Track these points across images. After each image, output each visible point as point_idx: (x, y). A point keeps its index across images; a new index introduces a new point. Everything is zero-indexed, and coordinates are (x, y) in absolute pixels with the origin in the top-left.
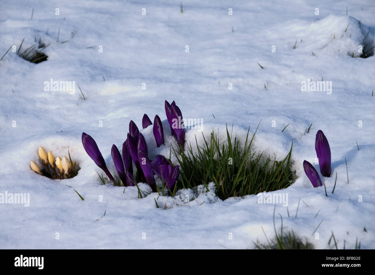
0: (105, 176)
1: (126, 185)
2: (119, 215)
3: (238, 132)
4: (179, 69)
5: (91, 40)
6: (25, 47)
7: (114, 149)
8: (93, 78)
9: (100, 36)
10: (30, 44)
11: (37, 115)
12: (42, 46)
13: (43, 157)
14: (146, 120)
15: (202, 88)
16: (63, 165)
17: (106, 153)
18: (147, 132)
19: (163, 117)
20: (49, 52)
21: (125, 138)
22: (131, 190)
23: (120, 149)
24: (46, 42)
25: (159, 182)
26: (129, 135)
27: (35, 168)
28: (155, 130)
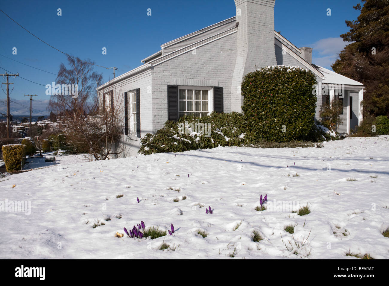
0: (128, 236)
1: (132, 237)
2: (130, 243)
3: (155, 226)
4: (146, 218)
5: (130, 215)
6: (117, 216)
7: (130, 231)
8: (129, 220)
9: (132, 214)
10: (118, 215)
11: (117, 227)
12: (121, 216)
13: (117, 234)
14: (137, 225)
15: (150, 221)
16: (121, 235)
17: (129, 231)
18: (137, 228)
19: (141, 224)
20: (122, 217)
21: (132, 229)
22: (133, 238)
23: (131, 230)
24: (121, 215)
25: (139, 236)
26: (133, 228)
27: (115, 236)
28: (139, 226)
